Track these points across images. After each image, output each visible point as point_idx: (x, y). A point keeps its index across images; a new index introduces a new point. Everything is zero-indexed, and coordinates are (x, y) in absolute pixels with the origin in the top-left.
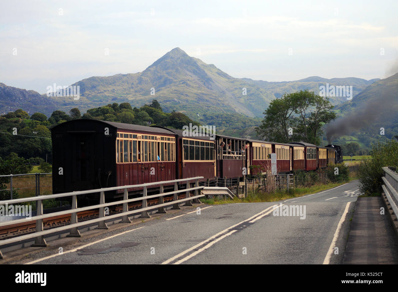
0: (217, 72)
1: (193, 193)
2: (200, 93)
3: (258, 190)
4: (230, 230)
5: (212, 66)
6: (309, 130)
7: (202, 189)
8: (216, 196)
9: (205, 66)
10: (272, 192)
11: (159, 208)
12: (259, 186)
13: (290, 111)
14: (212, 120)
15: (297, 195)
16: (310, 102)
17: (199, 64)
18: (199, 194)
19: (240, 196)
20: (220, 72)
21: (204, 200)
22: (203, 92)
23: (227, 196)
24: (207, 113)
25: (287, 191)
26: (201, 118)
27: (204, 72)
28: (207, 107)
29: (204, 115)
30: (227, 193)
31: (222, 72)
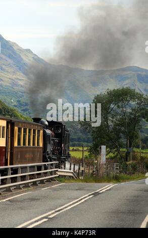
0: (33, 58)
1: (51, 173)
2: (15, 78)
3: (92, 174)
4: (89, 195)
5: (29, 51)
6: (129, 125)
7: (57, 170)
8: (65, 176)
9: (21, 50)
10: (103, 177)
11: (33, 182)
12: (94, 171)
13: (112, 106)
14: (26, 107)
15: (121, 181)
16: (131, 99)
17: (15, 48)
18: (55, 174)
19: (80, 178)
20: (36, 57)
21: (58, 179)
22: (18, 77)
23: (72, 177)
24: (21, 99)
25: (113, 177)
26: (15, 104)
27: (20, 56)
28: (22, 93)
29: (19, 101)
30: (72, 175)
31: (39, 58)
